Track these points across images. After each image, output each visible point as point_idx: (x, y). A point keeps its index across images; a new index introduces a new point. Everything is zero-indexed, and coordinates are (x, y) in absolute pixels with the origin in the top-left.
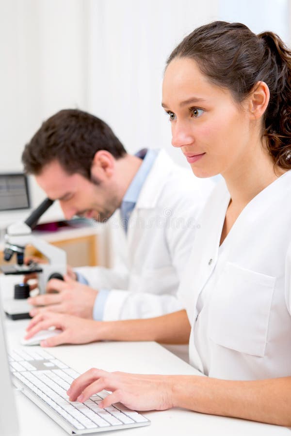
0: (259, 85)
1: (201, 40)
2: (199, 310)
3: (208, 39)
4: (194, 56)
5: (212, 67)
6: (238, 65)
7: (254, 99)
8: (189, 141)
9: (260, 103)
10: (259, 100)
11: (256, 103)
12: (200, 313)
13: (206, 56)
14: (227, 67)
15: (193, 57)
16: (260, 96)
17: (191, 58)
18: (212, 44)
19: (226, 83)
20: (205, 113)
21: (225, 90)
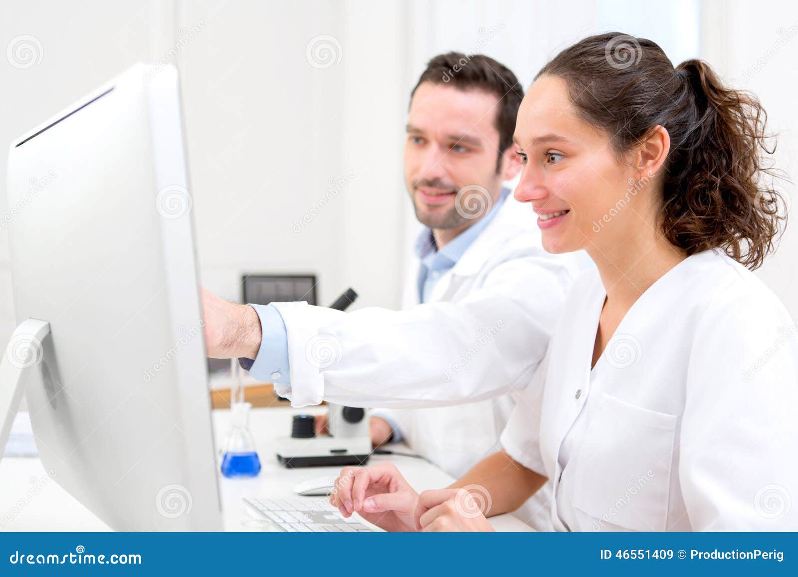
0: (657, 132)
1: (582, 54)
2: (563, 466)
3: (593, 54)
4: (567, 75)
5: (588, 94)
6: (627, 99)
7: (645, 150)
8: (539, 193)
9: (652, 158)
10: (652, 153)
11: (647, 157)
12: (565, 470)
13: (584, 78)
14: (610, 99)
15: (565, 77)
16: (654, 148)
17: (561, 77)
18: (596, 63)
19: (604, 120)
20: (565, 160)
21: (601, 131)
